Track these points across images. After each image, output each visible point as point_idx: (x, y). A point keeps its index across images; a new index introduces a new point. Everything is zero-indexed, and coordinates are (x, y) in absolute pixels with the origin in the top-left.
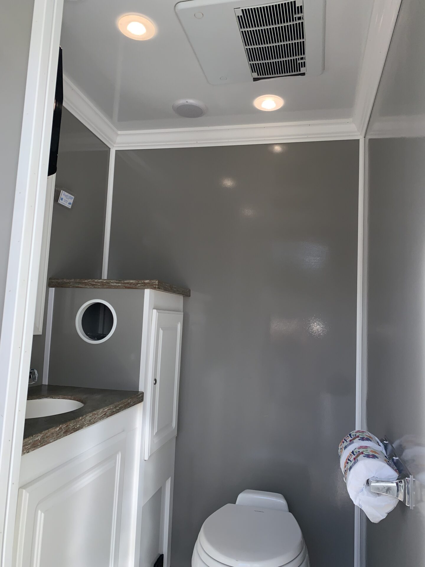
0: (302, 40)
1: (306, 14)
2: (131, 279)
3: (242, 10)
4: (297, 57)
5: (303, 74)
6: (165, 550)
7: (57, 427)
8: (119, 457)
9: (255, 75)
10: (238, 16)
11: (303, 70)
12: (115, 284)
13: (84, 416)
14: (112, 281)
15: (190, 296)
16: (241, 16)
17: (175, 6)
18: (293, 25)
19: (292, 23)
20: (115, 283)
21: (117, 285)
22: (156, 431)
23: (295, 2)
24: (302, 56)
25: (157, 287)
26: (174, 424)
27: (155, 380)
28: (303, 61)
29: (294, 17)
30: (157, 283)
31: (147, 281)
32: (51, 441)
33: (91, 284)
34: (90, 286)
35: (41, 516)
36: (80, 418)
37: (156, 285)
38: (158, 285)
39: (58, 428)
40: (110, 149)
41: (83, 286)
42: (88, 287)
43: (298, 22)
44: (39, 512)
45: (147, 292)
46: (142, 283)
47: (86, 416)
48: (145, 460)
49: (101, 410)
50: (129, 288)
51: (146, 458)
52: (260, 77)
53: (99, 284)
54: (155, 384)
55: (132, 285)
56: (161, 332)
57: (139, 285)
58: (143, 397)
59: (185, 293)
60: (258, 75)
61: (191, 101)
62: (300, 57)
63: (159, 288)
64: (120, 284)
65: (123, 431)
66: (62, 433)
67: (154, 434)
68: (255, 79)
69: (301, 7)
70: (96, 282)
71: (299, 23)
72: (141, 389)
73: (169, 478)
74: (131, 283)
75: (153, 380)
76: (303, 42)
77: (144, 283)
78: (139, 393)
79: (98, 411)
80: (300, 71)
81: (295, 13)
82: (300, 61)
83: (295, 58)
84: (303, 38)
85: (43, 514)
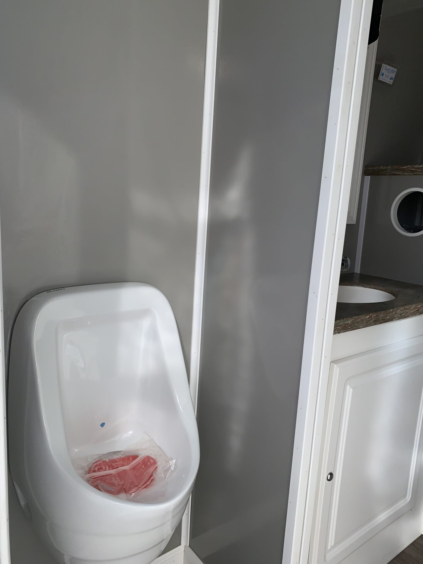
13: (395, 309)
32: (361, 327)
33: (410, 171)
35: (349, 391)
36: (391, 310)
39: (368, 316)
41: (401, 173)
42: (407, 174)
44: (348, 387)
49: (414, 306)
53: (419, 170)
66: (372, 322)
70: (416, 168)
79: (410, 306)
85: (351, 389)
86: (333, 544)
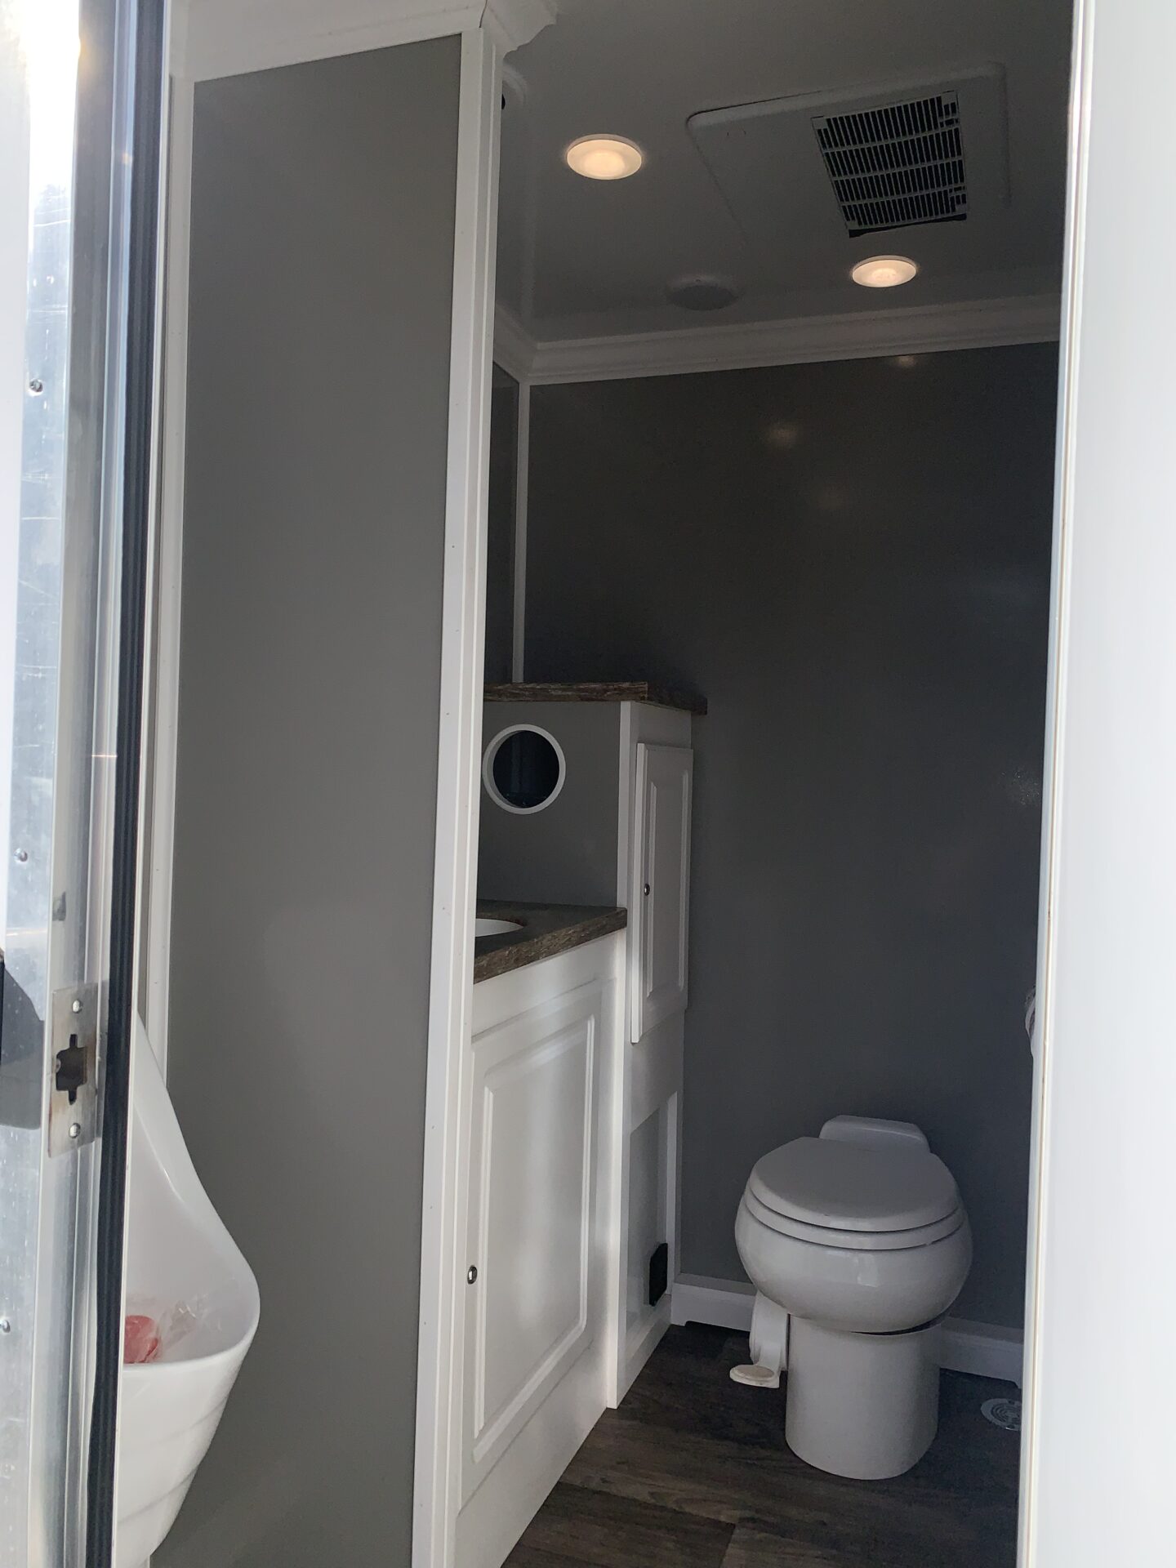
0: (956, 159)
1: (962, 114)
2: (591, 681)
3: (829, 120)
4: (947, 188)
5: (963, 217)
6: (670, 1235)
7: (506, 950)
8: (591, 1025)
9: (854, 225)
10: (819, 131)
11: (960, 209)
12: (560, 693)
13: (541, 938)
14: (552, 687)
15: (706, 713)
16: (825, 130)
17: (688, 120)
18: (937, 135)
19: (933, 132)
20: (560, 689)
21: (564, 693)
22: (650, 989)
23: (939, 99)
24: (959, 184)
25: (646, 696)
26: (682, 982)
27: (647, 887)
28: (960, 193)
29: (938, 122)
30: (647, 689)
31: (626, 685)
32: (500, 972)
33: (513, 693)
34: (510, 697)
35: (489, 1097)
36: (536, 940)
37: (644, 692)
38: (649, 692)
39: (507, 952)
40: (518, 383)
41: (495, 698)
42: (505, 699)
43: (946, 129)
44: (486, 1089)
45: (626, 707)
46: (615, 689)
47: (544, 938)
48: (633, 1044)
49: (564, 931)
50: (589, 700)
51: (636, 1040)
52: (863, 227)
53: (527, 693)
54: (647, 894)
55: (595, 694)
56: (654, 790)
57: (608, 693)
58: (625, 917)
59: (697, 707)
60: (860, 223)
61: (706, 279)
62: (954, 186)
63: (649, 699)
64: (570, 693)
65: (594, 979)
66: (512, 961)
67: (648, 995)
68: (854, 234)
69: (953, 105)
70: (521, 689)
71: (950, 132)
72: (621, 902)
73: (674, 1093)
74: (594, 690)
75: (643, 886)
76: (960, 162)
77: (619, 688)
78: (618, 910)
79: (559, 931)
80: (954, 210)
81: (941, 115)
82: (954, 194)
83: (942, 189)
84: (959, 153)
85: (491, 1094)
86: (482, 1425)
